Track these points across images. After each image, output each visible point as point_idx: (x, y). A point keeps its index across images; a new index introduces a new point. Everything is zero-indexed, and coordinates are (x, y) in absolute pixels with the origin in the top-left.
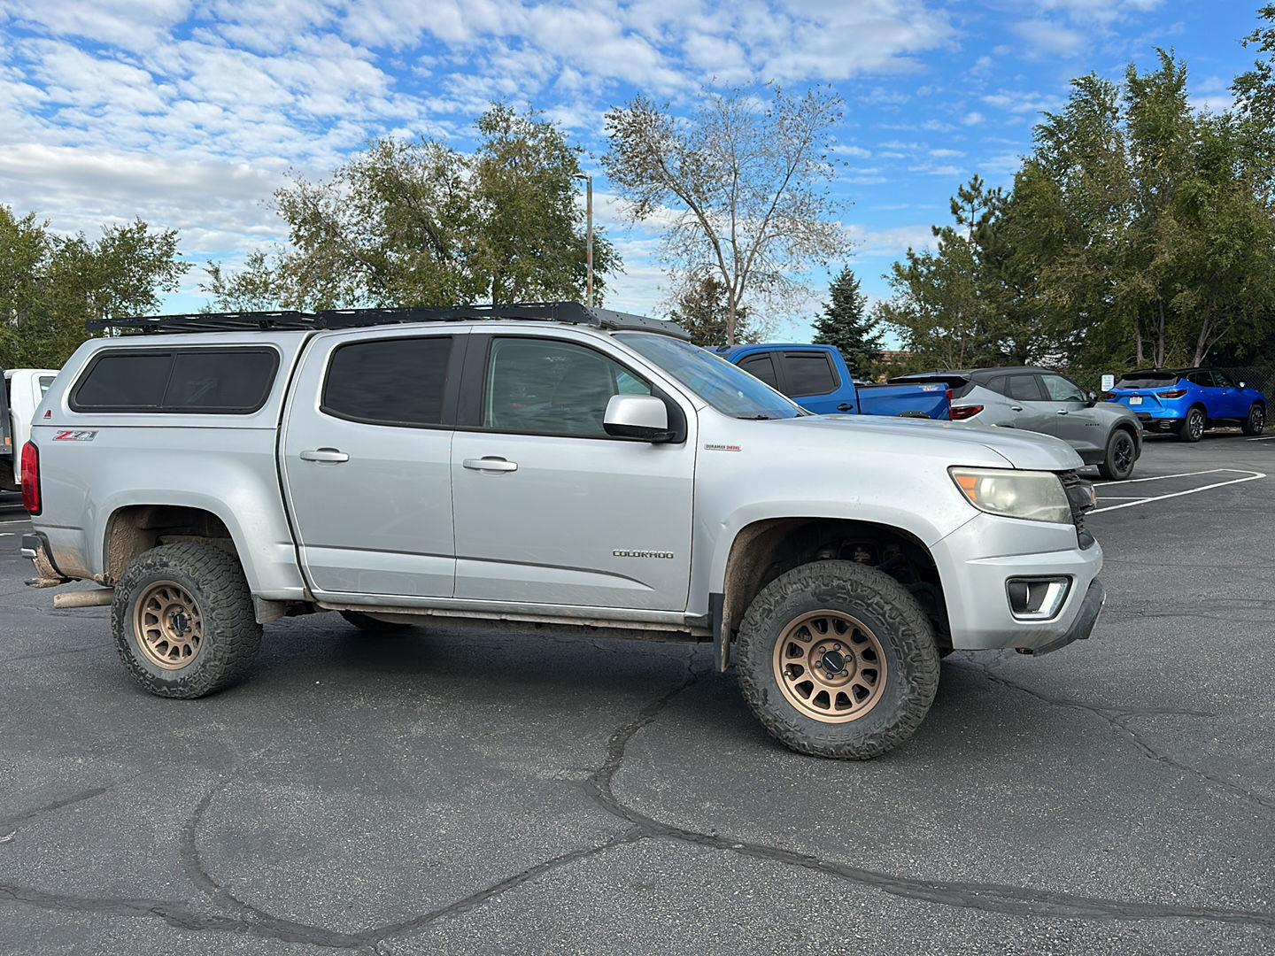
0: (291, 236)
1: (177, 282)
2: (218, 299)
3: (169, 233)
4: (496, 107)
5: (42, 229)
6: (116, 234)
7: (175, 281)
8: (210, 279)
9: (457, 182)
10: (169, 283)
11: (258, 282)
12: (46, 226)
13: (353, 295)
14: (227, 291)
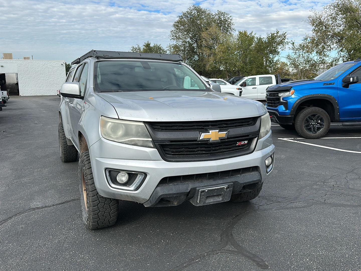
0: (312, 30)
1: (285, 48)
2: (293, 52)
3: (284, 33)
5: (254, 36)
6: (271, 34)
7: (284, 47)
8: (292, 45)
10: (283, 48)
11: (305, 46)
12: (255, 35)
13: (331, 47)
14: (296, 49)
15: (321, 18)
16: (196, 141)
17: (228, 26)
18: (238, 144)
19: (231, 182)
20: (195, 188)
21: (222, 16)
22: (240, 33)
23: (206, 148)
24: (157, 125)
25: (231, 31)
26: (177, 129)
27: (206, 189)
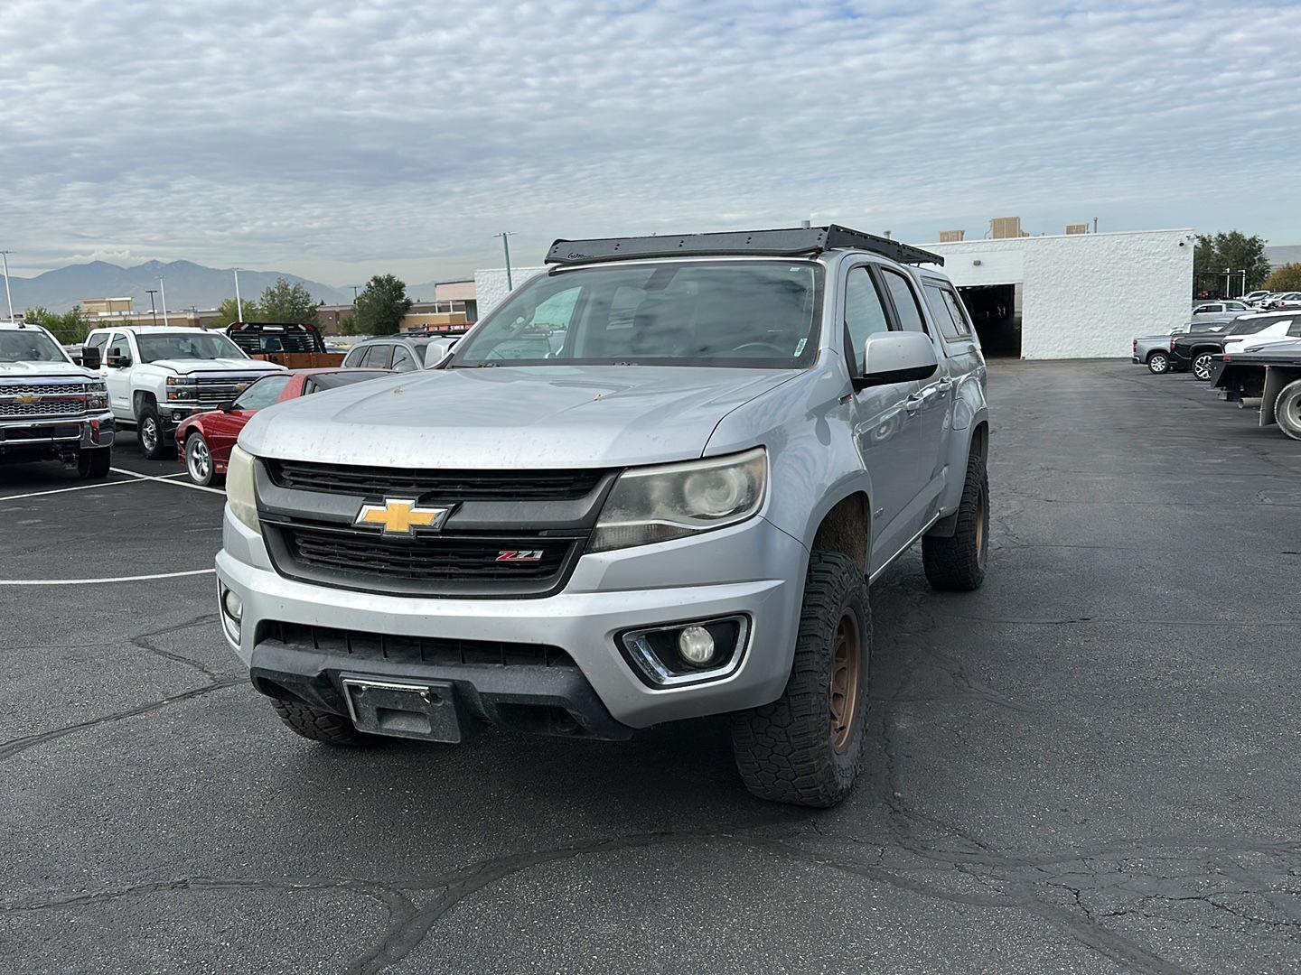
16: (348, 526)
18: (504, 555)
19: (446, 680)
23: (391, 553)
26: (326, 486)
27: (363, 683)
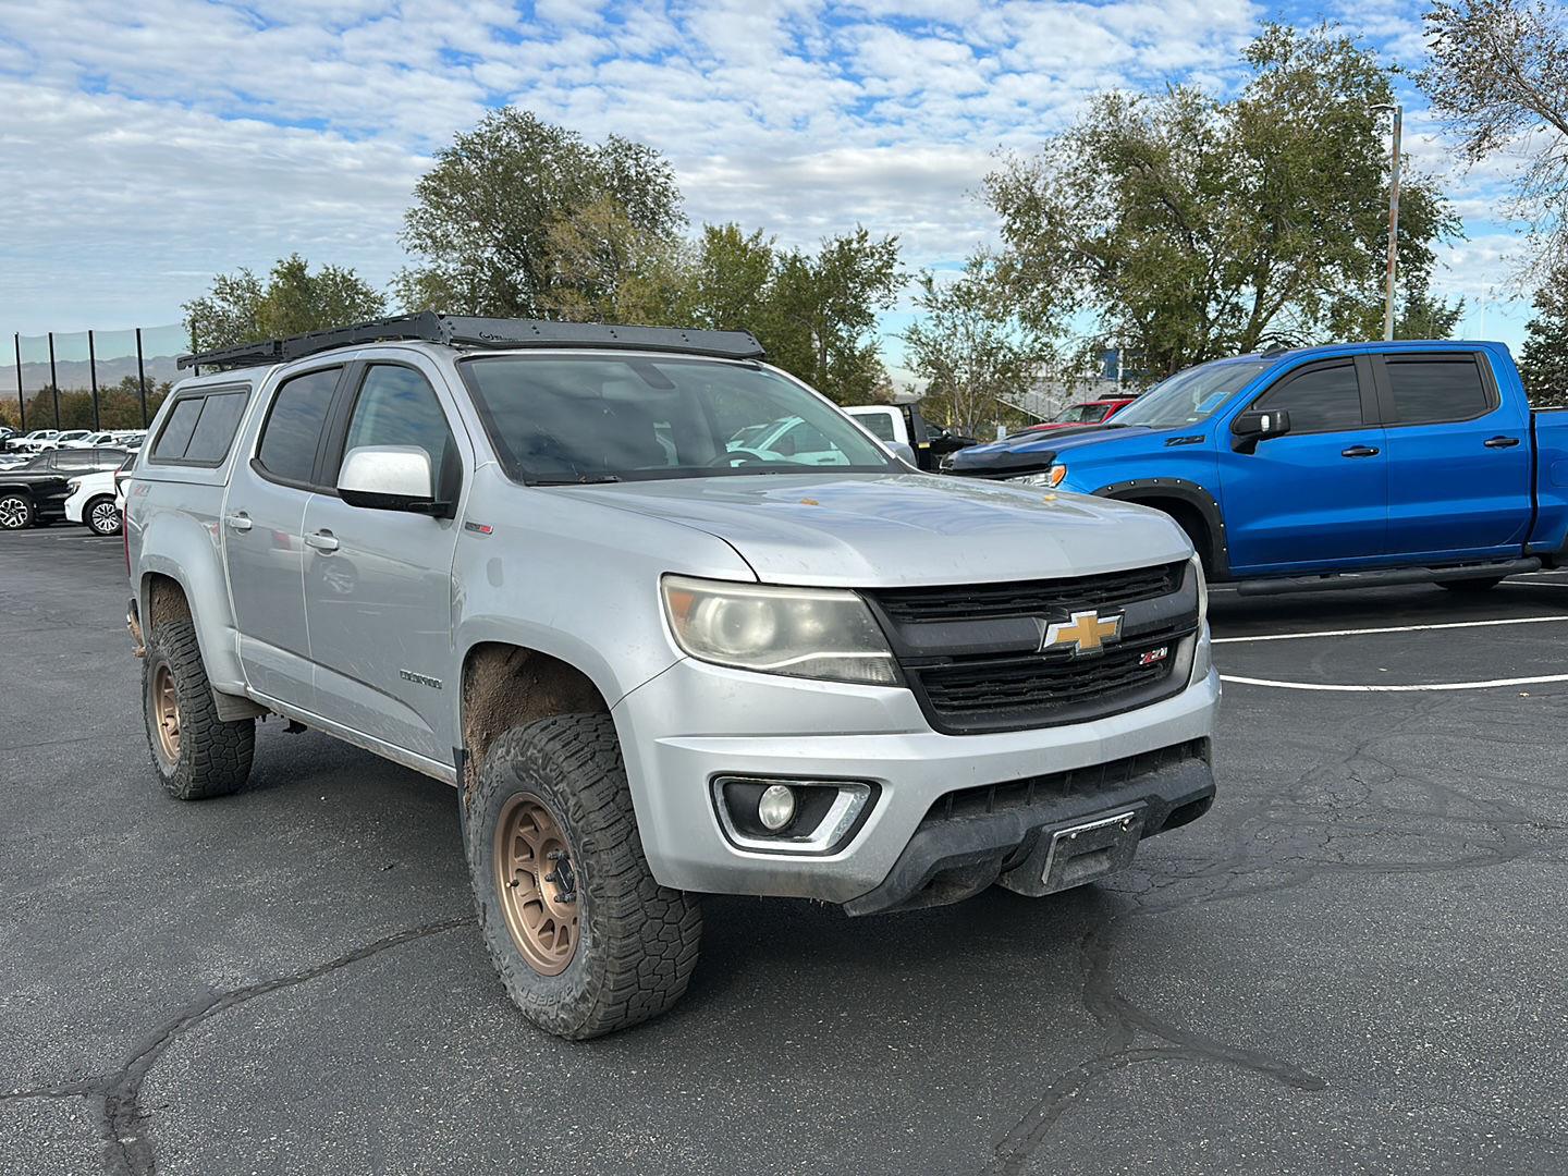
0: (1002, 231)
1: (895, 298)
2: (930, 314)
3: (889, 240)
4: (1268, 28)
5: (769, 246)
6: (836, 244)
7: (893, 296)
8: (923, 289)
9: (1208, 135)
10: (887, 299)
11: (975, 291)
12: (772, 243)
13: (1073, 299)
14: (939, 305)
15: (1034, 182)
16: (1032, 652)
17: (656, 201)
18: (1144, 659)
19: (1140, 800)
20: (1038, 827)
21: (631, 162)
22: (713, 234)
23: (1055, 678)
24: (897, 601)
25: (670, 224)
27: (1072, 831)
